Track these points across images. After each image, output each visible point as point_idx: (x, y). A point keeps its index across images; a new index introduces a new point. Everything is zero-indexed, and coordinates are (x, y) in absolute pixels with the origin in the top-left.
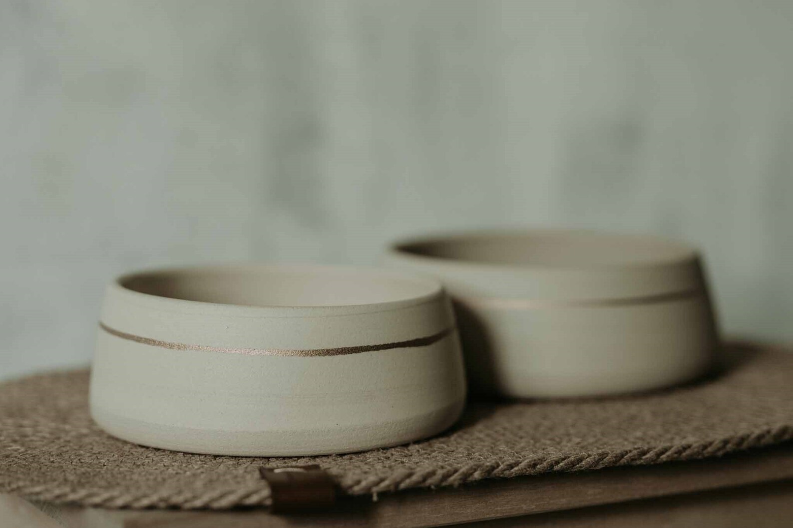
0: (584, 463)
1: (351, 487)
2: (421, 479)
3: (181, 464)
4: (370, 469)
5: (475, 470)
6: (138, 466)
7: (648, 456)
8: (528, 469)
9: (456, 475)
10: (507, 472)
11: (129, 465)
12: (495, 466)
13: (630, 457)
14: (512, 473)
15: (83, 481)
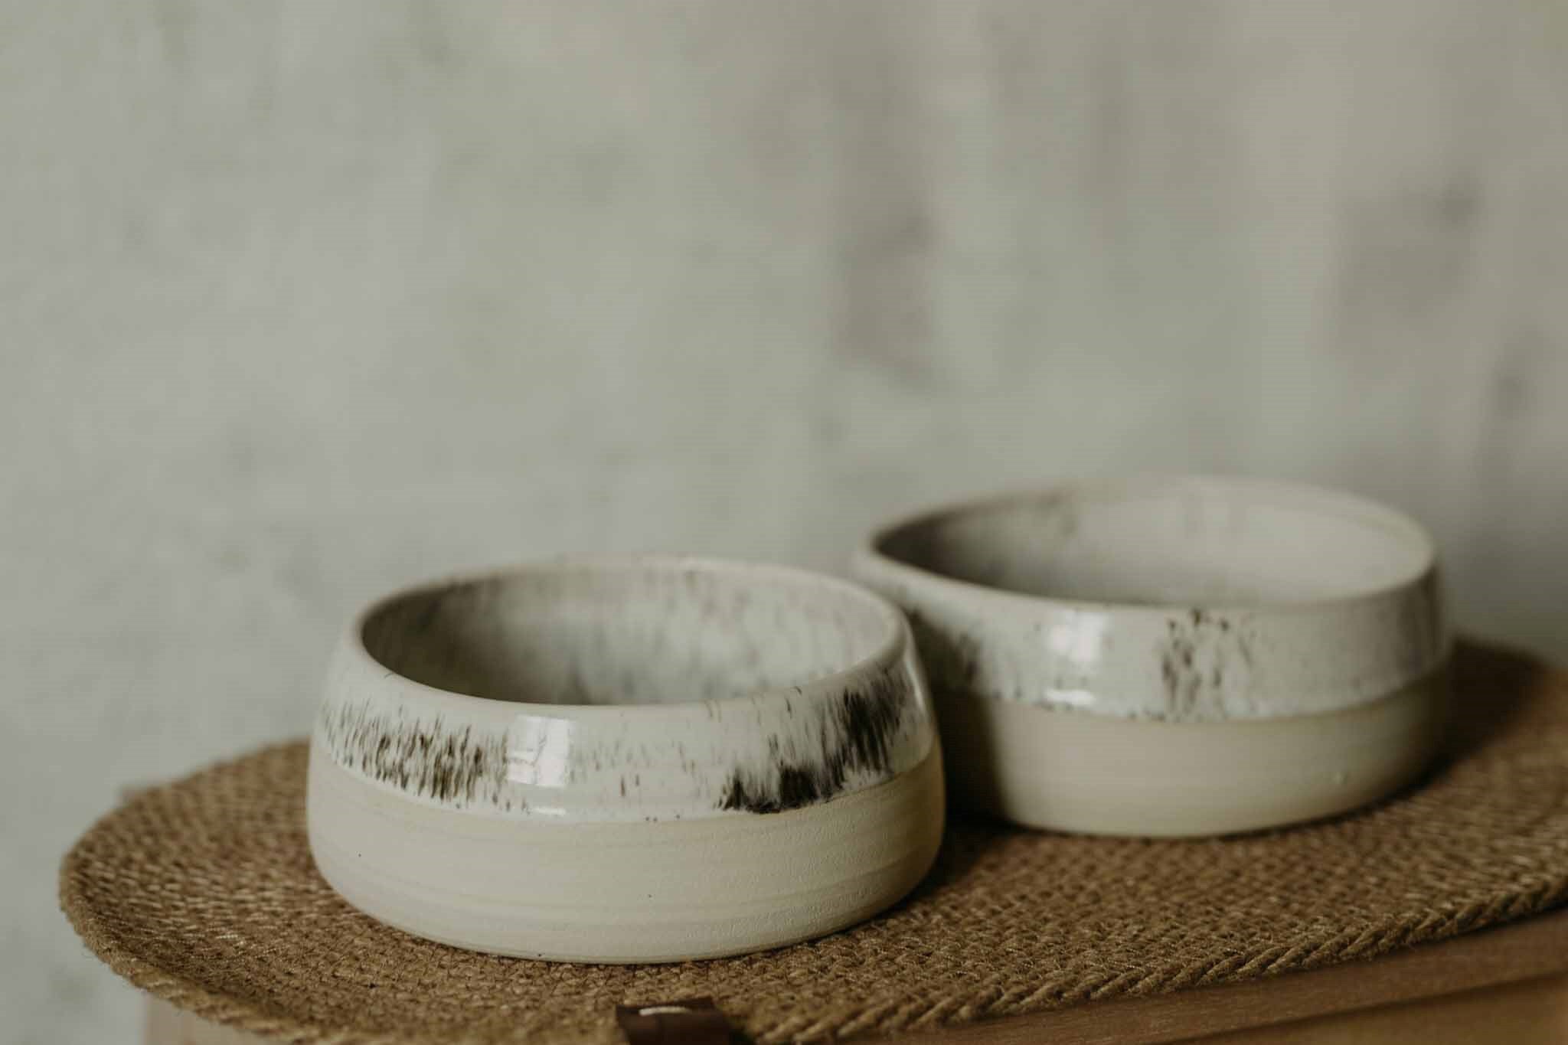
0: (1139, 985)
1: (761, 1034)
2: (872, 1021)
3: (493, 983)
4: (793, 998)
5: (962, 1004)
6: (426, 987)
7: (1247, 967)
8: (1048, 1000)
9: (931, 1013)
10: (1014, 1006)
11: (410, 986)
12: (995, 996)
13: (1217, 972)
14: (1023, 1006)
15: (337, 1019)
